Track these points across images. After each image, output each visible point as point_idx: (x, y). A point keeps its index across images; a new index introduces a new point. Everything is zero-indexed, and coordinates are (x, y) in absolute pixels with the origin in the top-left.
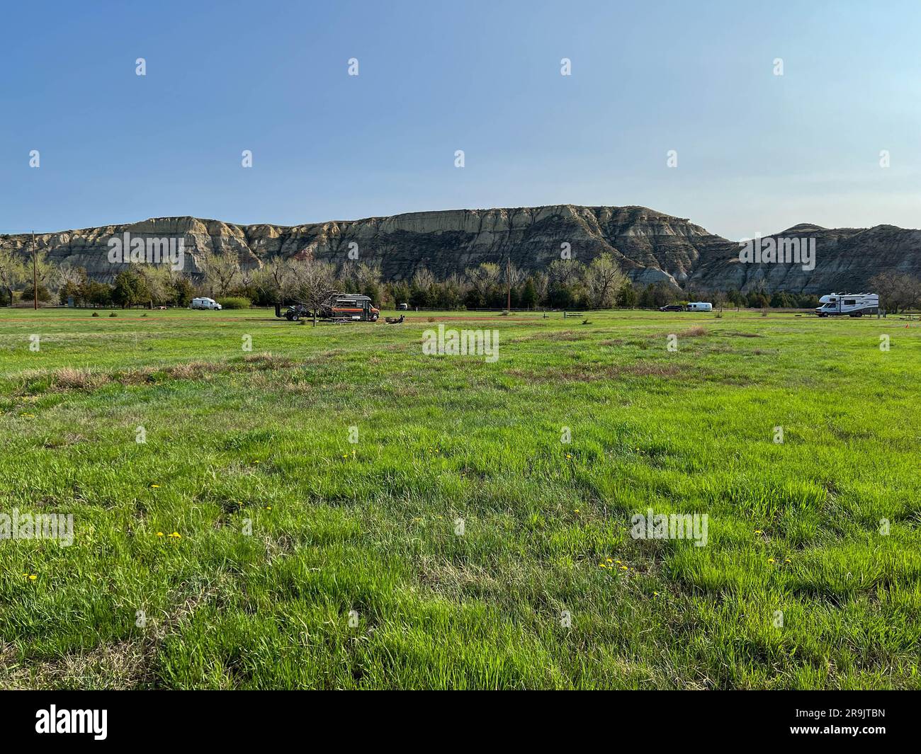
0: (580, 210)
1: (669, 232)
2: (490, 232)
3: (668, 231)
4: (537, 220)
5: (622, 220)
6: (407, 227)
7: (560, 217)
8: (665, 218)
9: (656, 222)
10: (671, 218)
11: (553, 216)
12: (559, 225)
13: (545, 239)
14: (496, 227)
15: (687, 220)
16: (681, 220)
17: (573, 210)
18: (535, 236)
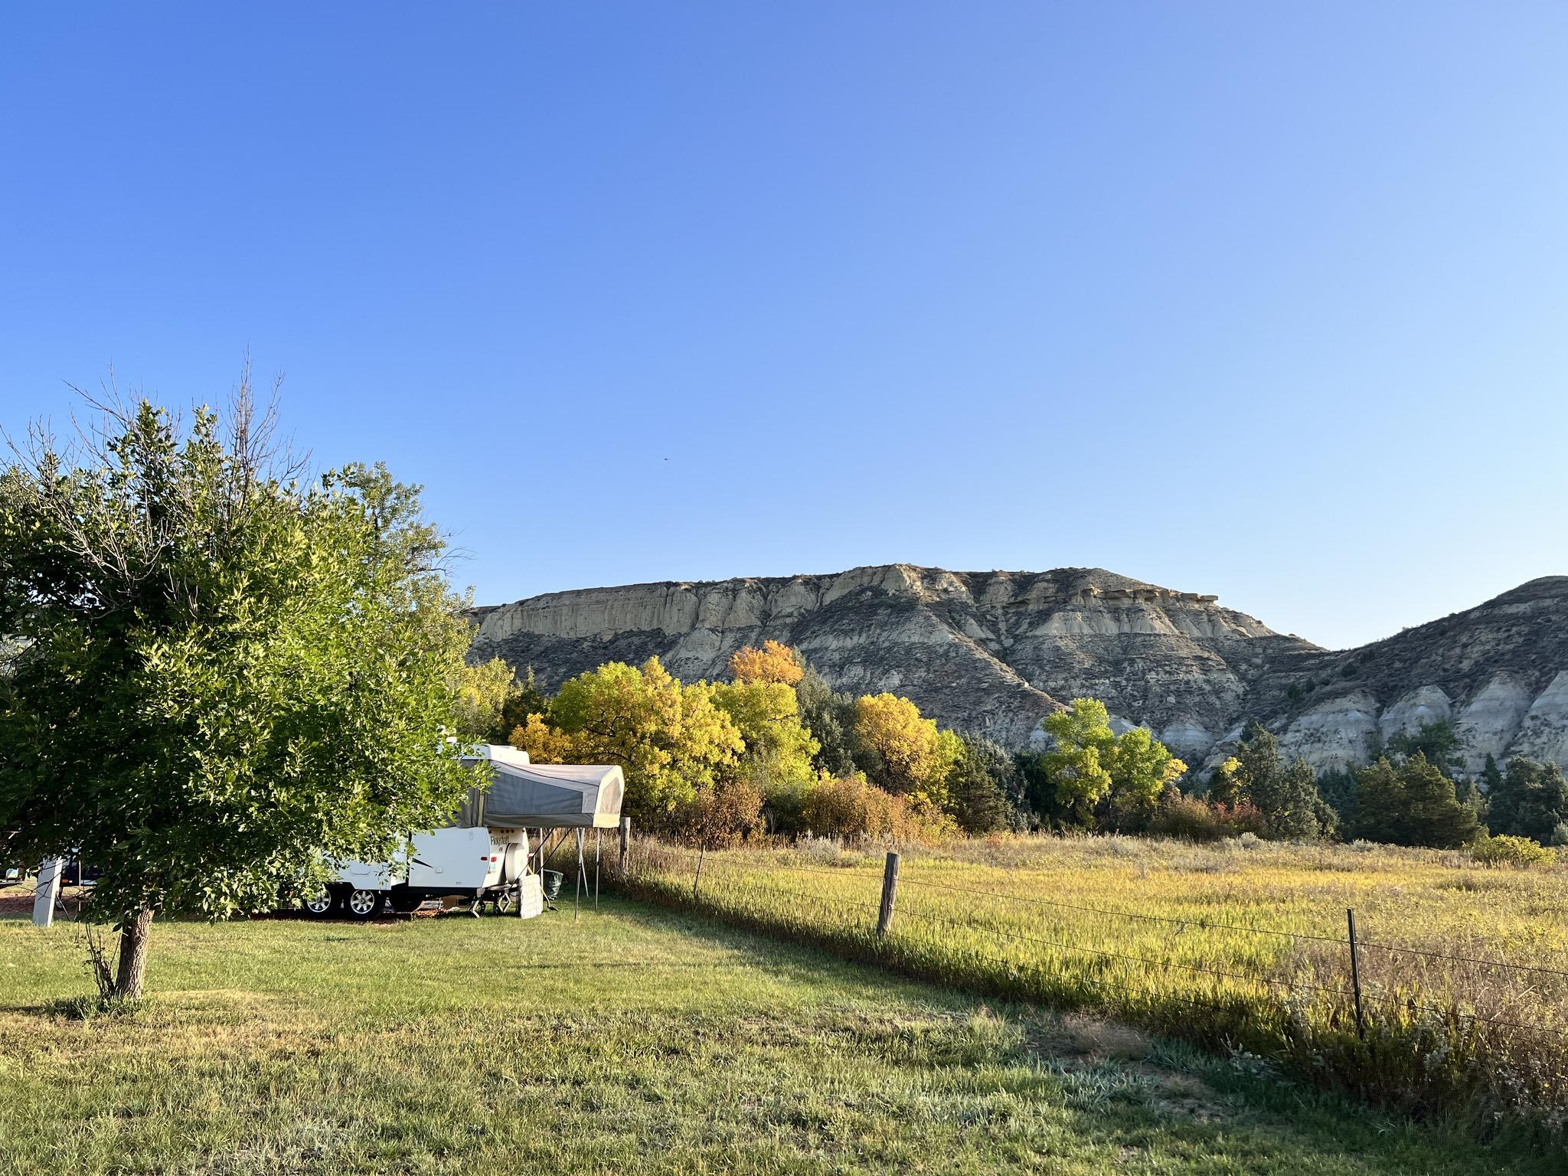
0: (931, 576)
1: (1161, 625)
2: (712, 630)
3: (1157, 624)
4: (827, 600)
5: (1038, 600)
6: (540, 627)
7: (878, 592)
8: (1150, 594)
9: (1126, 603)
10: (1165, 593)
11: (863, 591)
12: (872, 608)
13: (833, 643)
14: (731, 617)
15: (1212, 599)
16: (1193, 597)
17: (913, 575)
18: (815, 635)
